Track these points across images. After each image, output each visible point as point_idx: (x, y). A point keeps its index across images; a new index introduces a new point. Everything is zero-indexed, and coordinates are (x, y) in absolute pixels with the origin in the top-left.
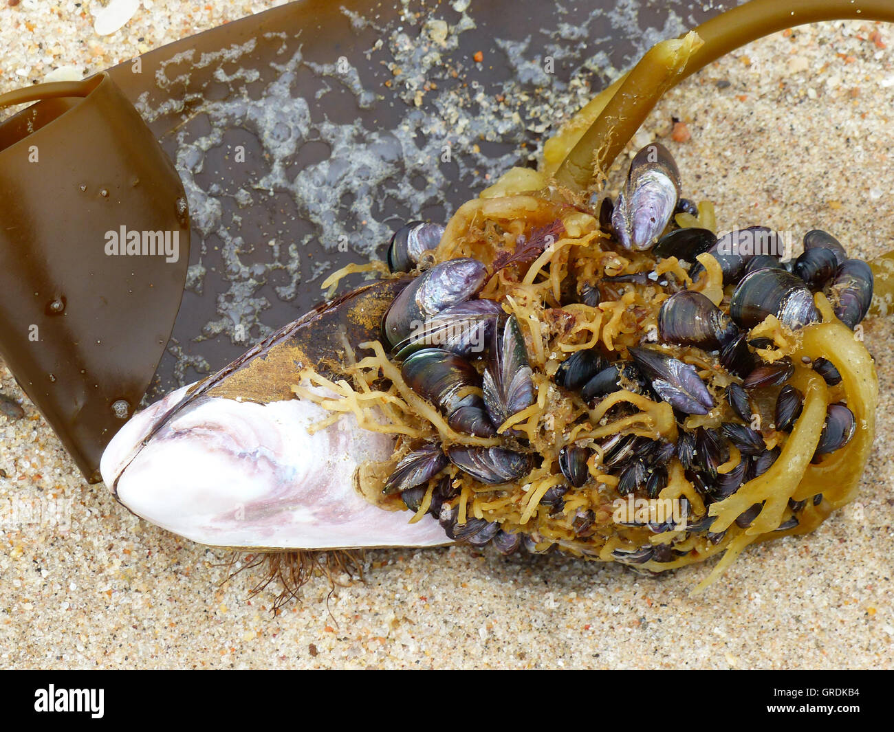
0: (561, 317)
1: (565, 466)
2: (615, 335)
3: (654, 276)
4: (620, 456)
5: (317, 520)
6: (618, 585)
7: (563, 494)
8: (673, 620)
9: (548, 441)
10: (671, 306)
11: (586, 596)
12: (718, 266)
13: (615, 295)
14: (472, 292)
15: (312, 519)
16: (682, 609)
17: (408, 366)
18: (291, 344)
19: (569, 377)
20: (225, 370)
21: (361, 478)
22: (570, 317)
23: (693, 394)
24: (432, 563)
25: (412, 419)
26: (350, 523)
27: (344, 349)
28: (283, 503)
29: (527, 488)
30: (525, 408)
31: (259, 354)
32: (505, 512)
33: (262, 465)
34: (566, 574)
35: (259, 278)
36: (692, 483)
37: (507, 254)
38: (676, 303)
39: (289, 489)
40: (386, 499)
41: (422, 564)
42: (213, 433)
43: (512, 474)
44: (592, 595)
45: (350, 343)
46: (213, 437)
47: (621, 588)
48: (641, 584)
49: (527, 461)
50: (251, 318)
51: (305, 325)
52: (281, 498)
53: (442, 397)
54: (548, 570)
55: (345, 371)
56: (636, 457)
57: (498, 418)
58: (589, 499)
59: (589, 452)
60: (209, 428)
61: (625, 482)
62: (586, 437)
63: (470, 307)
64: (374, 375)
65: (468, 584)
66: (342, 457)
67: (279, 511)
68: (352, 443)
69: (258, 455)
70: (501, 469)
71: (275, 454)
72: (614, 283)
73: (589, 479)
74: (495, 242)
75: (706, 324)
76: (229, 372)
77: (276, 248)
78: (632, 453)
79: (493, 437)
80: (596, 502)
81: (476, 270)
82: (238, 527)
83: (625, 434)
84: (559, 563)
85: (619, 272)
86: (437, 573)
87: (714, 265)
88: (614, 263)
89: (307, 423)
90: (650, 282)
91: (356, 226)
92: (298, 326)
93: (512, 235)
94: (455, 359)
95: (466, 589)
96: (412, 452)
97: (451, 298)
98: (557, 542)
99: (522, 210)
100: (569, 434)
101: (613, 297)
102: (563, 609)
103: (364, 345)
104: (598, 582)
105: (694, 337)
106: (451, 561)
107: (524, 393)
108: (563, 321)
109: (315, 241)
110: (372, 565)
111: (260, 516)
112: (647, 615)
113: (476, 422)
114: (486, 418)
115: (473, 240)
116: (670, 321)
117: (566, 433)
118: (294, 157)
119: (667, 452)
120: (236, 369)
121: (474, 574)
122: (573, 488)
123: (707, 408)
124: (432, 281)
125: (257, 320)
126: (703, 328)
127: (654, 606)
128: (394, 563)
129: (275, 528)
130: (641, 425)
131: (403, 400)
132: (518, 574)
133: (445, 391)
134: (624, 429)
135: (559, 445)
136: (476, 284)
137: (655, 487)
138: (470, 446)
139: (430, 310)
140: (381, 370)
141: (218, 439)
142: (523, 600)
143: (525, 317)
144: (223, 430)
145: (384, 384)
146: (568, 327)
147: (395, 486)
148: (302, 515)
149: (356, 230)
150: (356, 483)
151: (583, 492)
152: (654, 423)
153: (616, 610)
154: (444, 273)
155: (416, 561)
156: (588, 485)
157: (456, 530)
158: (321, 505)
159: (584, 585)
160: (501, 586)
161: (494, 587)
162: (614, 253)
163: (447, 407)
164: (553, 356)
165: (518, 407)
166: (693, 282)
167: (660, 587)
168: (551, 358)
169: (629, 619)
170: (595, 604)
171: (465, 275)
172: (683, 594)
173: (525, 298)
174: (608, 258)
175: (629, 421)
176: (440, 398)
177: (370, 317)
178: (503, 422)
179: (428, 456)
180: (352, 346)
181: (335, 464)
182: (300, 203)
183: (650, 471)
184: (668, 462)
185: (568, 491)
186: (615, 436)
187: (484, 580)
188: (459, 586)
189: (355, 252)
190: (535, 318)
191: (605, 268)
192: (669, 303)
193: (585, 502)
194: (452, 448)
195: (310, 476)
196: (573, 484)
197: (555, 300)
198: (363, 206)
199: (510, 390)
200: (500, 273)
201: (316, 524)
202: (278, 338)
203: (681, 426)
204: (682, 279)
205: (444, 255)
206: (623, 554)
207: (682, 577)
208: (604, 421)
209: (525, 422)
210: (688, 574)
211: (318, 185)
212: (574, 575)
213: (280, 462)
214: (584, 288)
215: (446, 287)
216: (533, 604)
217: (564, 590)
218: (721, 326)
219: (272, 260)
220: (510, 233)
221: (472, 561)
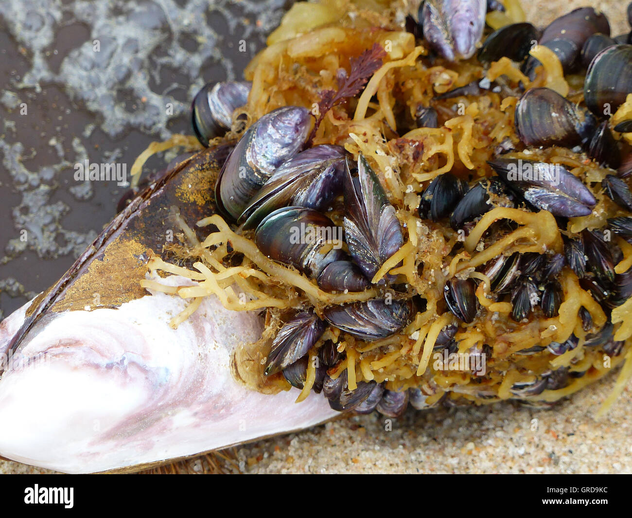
0: (407, 146)
1: (453, 303)
2: (471, 152)
3: (485, 84)
4: (508, 279)
5: (198, 420)
6: (515, 425)
7: (454, 334)
8: (584, 449)
9: (428, 280)
10: (525, 108)
11: (485, 443)
12: (555, 57)
13: (451, 113)
14: (303, 140)
15: (194, 420)
16: (591, 434)
17: (263, 232)
18: (126, 237)
19: (435, 207)
20: (62, 281)
21: (238, 363)
22: (417, 144)
23: (573, 195)
24: (312, 445)
25: (275, 289)
26: (232, 416)
27: (182, 232)
28: (162, 408)
29: (415, 335)
30: (398, 250)
31: (95, 256)
32: (396, 367)
33: (132, 372)
34: (451, 428)
35: (49, 183)
36: (589, 291)
37: (330, 93)
38: (528, 103)
39: (166, 392)
40: (267, 382)
41: (302, 449)
42: (72, 349)
43: (397, 324)
44: (490, 441)
45: (187, 223)
46: (73, 353)
47: (520, 427)
48: (540, 418)
49: (408, 307)
50: (52, 227)
51: (135, 214)
52: (159, 404)
53: (304, 258)
54: (429, 428)
55: (191, 254)
56: (523, 277)
57: (370, 266)
58: (484, 333)
59: (473, 283)
60: (65, 345)
61: (520, 306)
62: (466, 268)
63: (310, 156)
64: (223, 252)
65: (359, 458)
66: (211, 346)
67: (158, 419)
68: (217, 330)
69: (126, 362)
70: (385, 321)
71: (143, 357)
72: (445, 100)
73: (479, 312)
74: (308, 84)
75: (564, 119)
76: (67, 282)
77: (59, 147)
78: (519, 273)
79: (368, 289)
80: (492, 334)
81: (302, 116)
82: (116, 446)
83: (509, 254)
84: (439, 418)
85: (450, 87)
86: (321, 454)
87: (550, 56)
88: (443, 78)
89: (167, 318)
90: (482, 91)
91: (137, 105)
92: (126, 218)
93: (328, 72)
94: (310, 214)
95: (358, 464)
96: (285, 324)
97: (284, 152)
98: (451, 389)
99: (331, 43)
100: (448, 268)
101: (448, 115)
102: (463, 464)
103: (203, 223)
104: (491, 426)
105: (555, 136)
106: (332, 438)
107: (394, 234)
108: (410, 150)
109: (98, 130)
110: (247, 463)
111: (138, 430)
112: (556, 449)
113: (347, 277)
114: (357, 270)
115: (285, 86)
116: (528, 124)
117: (445, 267)
118: (53, 46)
119: (557, 264)
120: (73, 277)
121: (361, 446)
122: (464, 325)
123: (590, 206)
124: (260, 138)
125: (60, 227)
126: (562, 125)
127: (560, 437)
128: (271, 455)
129: (155, 439)
130: (523, 241)
131: (262, 271)
132: (402, 438)
133: (306, 250)
134: (506, 250)
135: (441, 282)
136: (305, 131)
137: (552, 304)
138: (345, 304)
139: (265, 169)
140: (229, 243)
141: (79, 355)
142: (420, 462)
143: (371, 154)
144: (82, 344)
145: (235, 259)
146: (417, 156)
147: (278, 365)
148: (182, 418)
149: (138, 109)
150: (234, 370)
151: (475, 327)
152: (538, 236)
153: (521, 451)
154: (270, 126)
155: (294, 447)
156: (478, 318)
157: (343, 399)
158: (201, 403)
159: (478, 433)
160: (393, 453)
161: (387, 455)
162: (440, 68)
163: (311, 267)
164: (410, 189)
165: (390, 250)
166: (530, 81)
167: (560, 417)
168: (408, 191)
169: (538, 458)
170: (498, 450)
171: (293, 124)
172: (587, 418)
173: (365, 134)
174: (435, 74)
175: (510, 239)
176: (302, 260)
177: (199, 191)
178: (377, 270)
179: (305, 325)
180: (189, 226)
181: (206, 355)
182: (71, 94)
183: (542, 289)
184: (560, 275)
185: (460, 329)
186: (497, 259)
187: (374, 450)
188: (350, 462)
189: (144, 134)
190: (381, 153)
191: (434, 85)
192: (522, 105)
193: (480, 338)
194: (327, 311)
195: (184, 374)
196: (464, 320)
197: (391, 131)
198: (139, 82)
199: (379, 233)
200: (330, 114)
201: (197, 426)
202: (110, 235)
203: (565, 233)
204: (517, 80)
205: (259, 110)
206: (522, 387)
207: (580, 402)
208: (482, 246)
209: (401, 264)
210: (585, 397)
211: (86, 69)
212: (460, 426)
213: (151, 364)
214: (418, 111)
215: (276, 141)
216: (432, 464)
217: (458, 443)
218: (580, 118)
219: (58, 160)
220: (326, 69)
221: (353, 434)
